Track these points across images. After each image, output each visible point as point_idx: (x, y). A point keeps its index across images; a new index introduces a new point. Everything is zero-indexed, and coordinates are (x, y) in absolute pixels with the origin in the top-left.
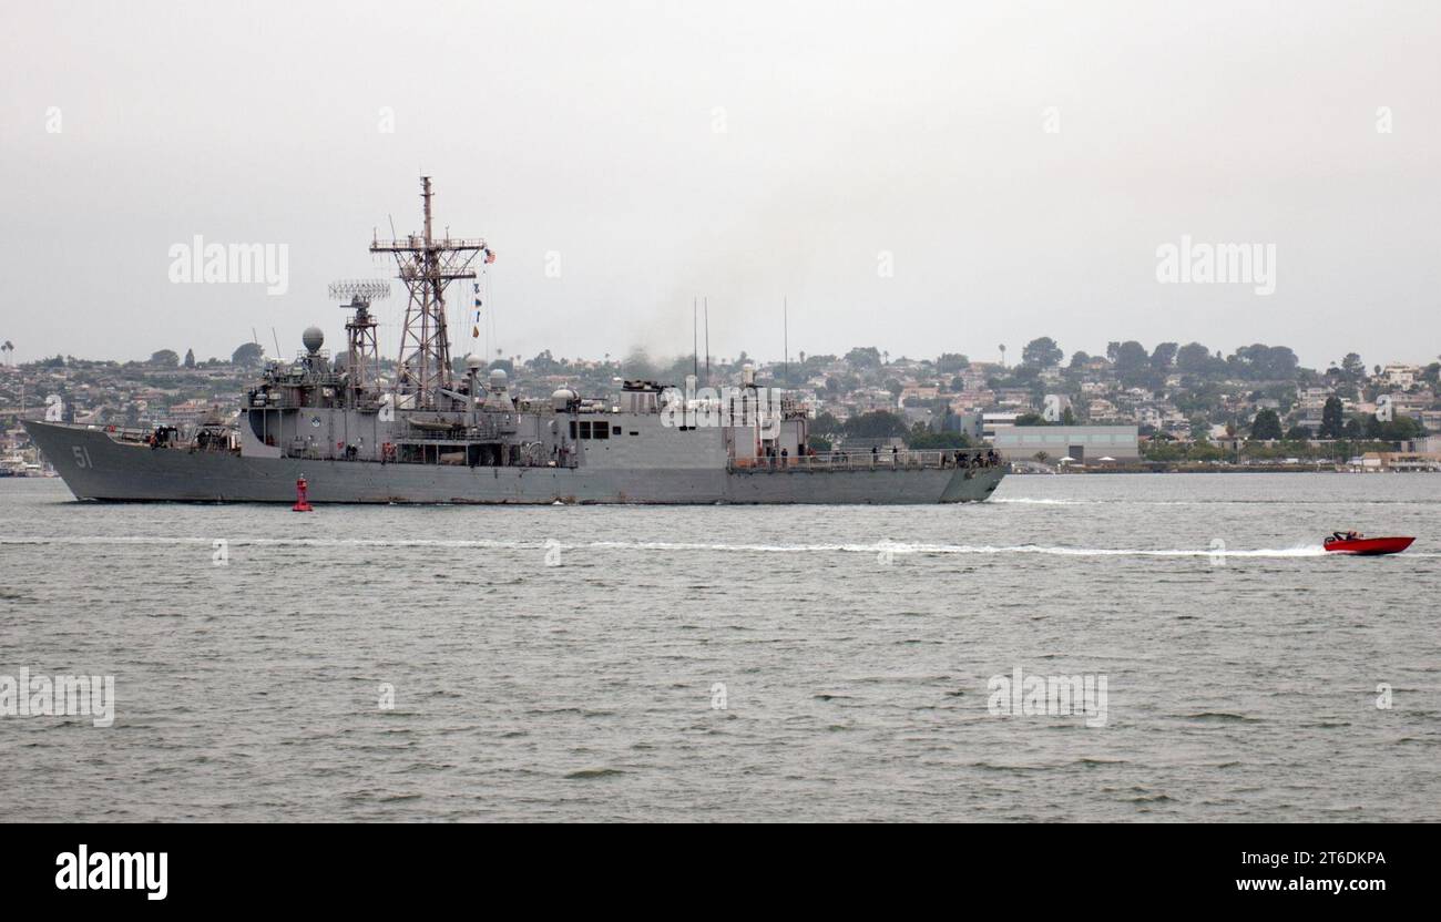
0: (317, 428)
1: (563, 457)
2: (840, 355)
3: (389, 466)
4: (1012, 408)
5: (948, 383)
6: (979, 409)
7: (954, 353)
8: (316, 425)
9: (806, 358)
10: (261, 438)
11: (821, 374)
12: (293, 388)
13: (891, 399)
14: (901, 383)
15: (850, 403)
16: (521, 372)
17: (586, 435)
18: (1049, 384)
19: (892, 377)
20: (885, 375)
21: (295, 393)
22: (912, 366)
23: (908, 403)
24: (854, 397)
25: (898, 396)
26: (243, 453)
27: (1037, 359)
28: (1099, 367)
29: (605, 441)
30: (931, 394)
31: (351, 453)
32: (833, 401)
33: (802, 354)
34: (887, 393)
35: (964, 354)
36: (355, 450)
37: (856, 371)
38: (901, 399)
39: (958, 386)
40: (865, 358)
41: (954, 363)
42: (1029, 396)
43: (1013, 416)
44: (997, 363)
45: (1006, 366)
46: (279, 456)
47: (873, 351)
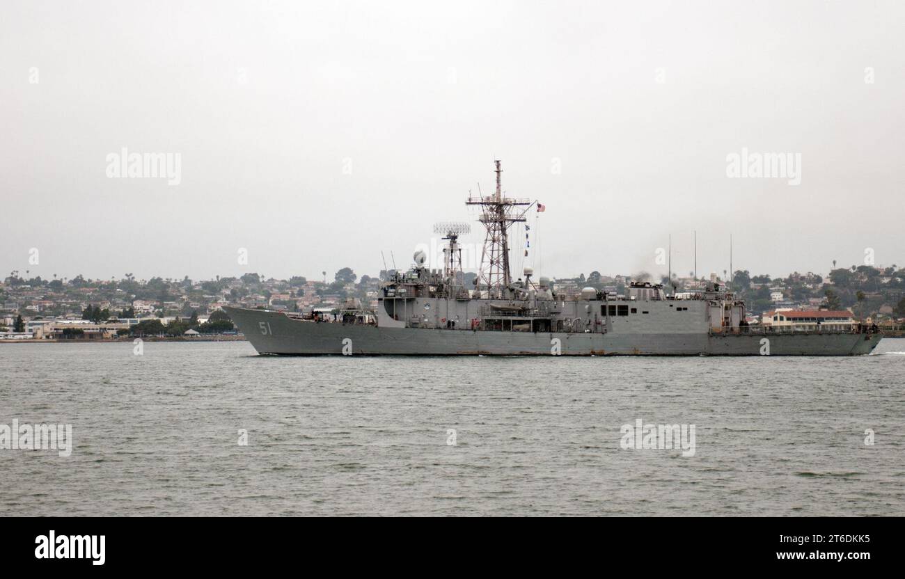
0: (427, 310)
1: (597, 328)
2: (238, 277)
3: (479, 333)
4: (330, 305)
5: (296, 292)
6: (311, 306)
7: (298, 276)
8: (427, 308)
9: (220, 279)
10: (391, 316)
11: (228, 288)
12: (411, 286)
13: (265, 300)
14: (271, 292)
15: (243, 302)
16: (67, 286)
17: (612, 313)
18: (349, 292)
19: (266, 289)
20: (262, 288)
21: (413, 289)
22: (276, 283)
23: (274, 302)
24: (246, 299)
25: (269, 299)
26: (379, 325)
27: (343, 279)
28: (376, 283)
29: (626, 317)
30: (286, 298)
31: (450, 325)
32: (234, 301)
33: (218, 277)
34: (263, 297)
35: (303, 276)
36: (453, 323)
37: (247, 286)
38: (271, 301)
39: (301, 293)
40: (251, 279)
41: (299, 281)
42: (338, 299)
43: (330, 310)
44: (322, 281)
45: (326, 283)
46: (404, 327)
47: (256, 275)
